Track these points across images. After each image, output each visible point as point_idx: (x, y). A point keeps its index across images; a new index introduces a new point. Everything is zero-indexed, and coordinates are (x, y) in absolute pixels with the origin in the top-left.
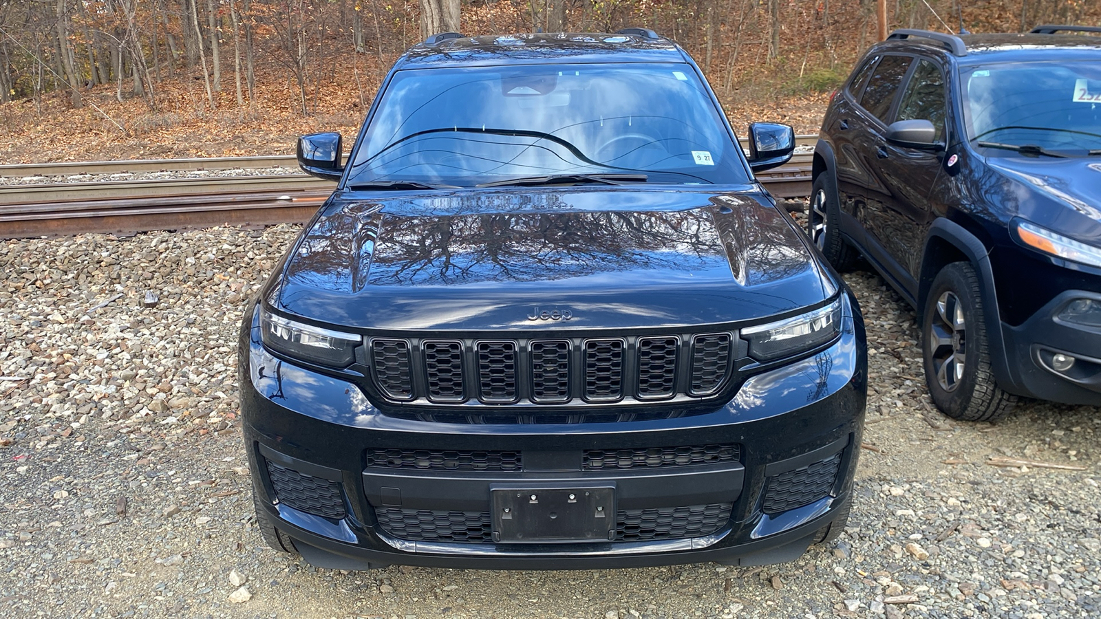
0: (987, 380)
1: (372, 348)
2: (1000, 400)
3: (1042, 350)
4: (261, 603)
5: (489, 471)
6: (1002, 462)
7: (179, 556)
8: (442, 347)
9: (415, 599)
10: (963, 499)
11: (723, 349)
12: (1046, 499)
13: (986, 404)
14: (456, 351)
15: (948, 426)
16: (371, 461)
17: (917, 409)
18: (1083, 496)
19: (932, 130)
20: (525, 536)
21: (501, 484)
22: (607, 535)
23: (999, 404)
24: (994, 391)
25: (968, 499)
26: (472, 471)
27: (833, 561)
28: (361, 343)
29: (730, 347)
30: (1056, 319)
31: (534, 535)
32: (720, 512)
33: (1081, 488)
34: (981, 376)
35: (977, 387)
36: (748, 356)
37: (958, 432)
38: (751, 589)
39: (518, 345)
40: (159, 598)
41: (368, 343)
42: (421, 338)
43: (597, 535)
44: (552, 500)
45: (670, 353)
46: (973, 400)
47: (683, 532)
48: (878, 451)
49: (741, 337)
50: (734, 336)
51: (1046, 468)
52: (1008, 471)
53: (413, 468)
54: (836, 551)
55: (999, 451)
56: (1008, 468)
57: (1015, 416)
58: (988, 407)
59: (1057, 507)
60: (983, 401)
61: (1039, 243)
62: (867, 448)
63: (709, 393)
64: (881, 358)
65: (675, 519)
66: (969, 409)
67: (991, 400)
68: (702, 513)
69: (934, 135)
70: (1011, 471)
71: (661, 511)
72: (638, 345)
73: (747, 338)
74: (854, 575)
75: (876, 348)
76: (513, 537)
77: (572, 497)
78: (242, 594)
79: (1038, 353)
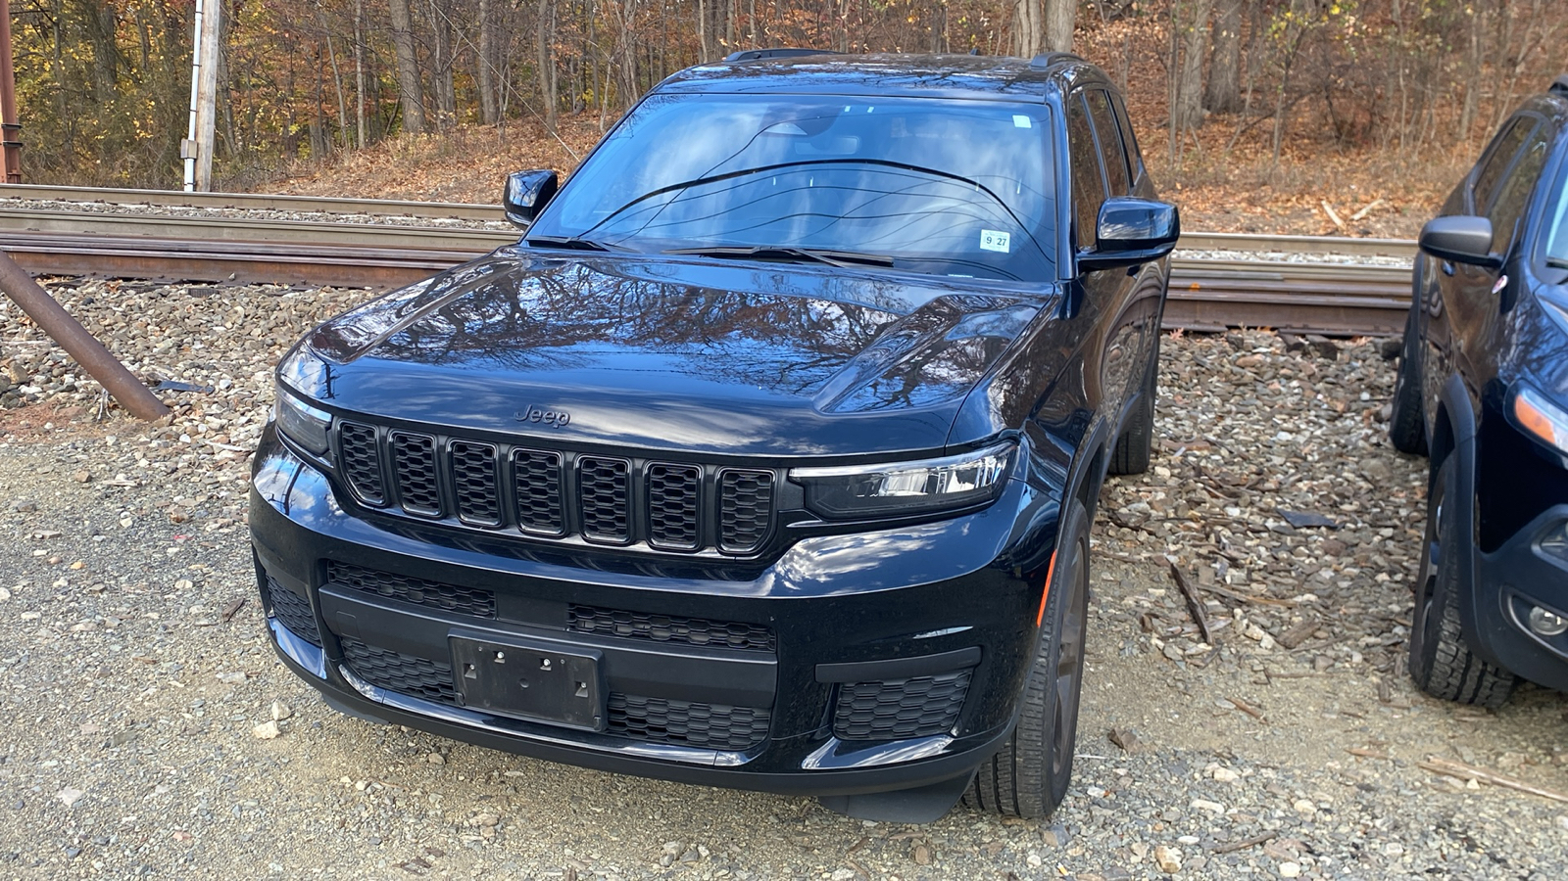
0: (1459, 637)
1: (340, 432)
2: (1483, 673)
3: (1514, 597)
4: (285, 744)
5: (457, 613)
6: (1446, 767)
7: (243, 675)
8: (414, 442)
10: (1324, 806)
11: (763, 492)
12: (1465, 832)
13: (1458, 675)
14: (427, 449)
15: (1406, 703)
16: (333, 576)
17: (1378, 670)
18: (1535, 841)
19: (1487, 234)
20: (491, 704)
21: (465, 630)
22: (591, 723)
23: (1480, 678)
24: (1469, 655)
25: (1334, 809)
26: (436, 608)
27: (1034, 847)
28: (330, 425)
29: (771, 492)
30: (1536, 549)
31: (503, 706)
32: (755, 722)
33: (1544, 829)
34: (1448, 628)
35: (1441, 645)
36: (805, 507)
37: (1414, 713)
38: (885, 856)
39: (499, 450)
40: (187, 716)
41: (337, 425)
42: (390, 427)
43: (579, 721)
44: (524, 662)
45: (689, 488)
46: (1436, 664)
47: (705, 739)
48: (1257, 717)
49: (789, 479)
50: (779, 477)
51: (1516, 789)
52: (1443, 782)
53: (375, 594)
54: (1046, 834)
55: (1456, 751)
56: (1445, 778)
57: (1540, 708)
58: (1463, 681)
59: (1472, 846)
60: (1453, 670)
62: (1243, 709)
63: (745, 551)
64: (1389, 588)
65: (692, 719)
66: (1433, 678)
67: (1467, 670)
68: (727, 717)
69: (1489, 241)
70: (1447, 783)
71: (672, 704)
72: (646, 471)
73: (804, 483)
74: (1051, 871)
75: (1391, 573)
76: (479, 704)
77: (547, 662)
78: (269, 730)
79: (1510, 601)
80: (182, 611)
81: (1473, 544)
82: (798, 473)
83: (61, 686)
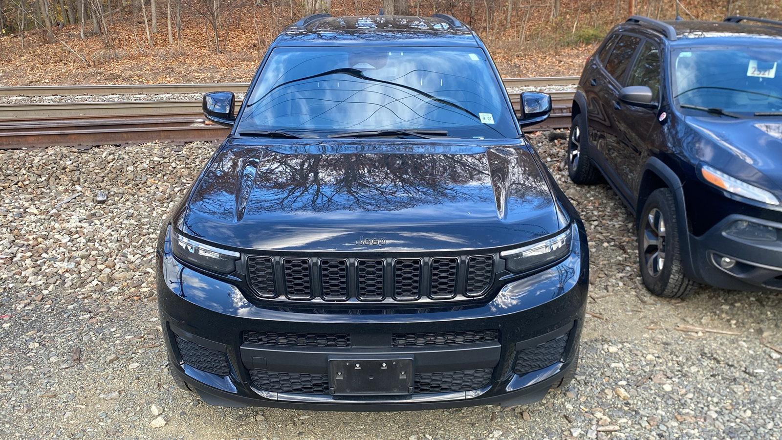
0: (678, 272)
1: (247, 261)
2: (687, 285)
3: (714, 254)
4: (173, 428)
5: (327, 347)
6: (686, 328)
7: (117, 393)
8: (296, 262)
9: (280, 426)
10: (657, 355)
11: (488, 265)
12: (712, 356)
13: (677, 287)
14: (305, 265)
15: (652, 301)
16: (246, 339)
17: (632, 288)
18: (736, 354)
19: (650, 94)
20: (352, 391)
21: (335, 356)
22: (408, 390)
23: (686, 288)
24: (683, 279)
25: (660, 356)
26: (315, 347)
27: (565, 400)
28: (240, 258)
29: (493, 264)
30: (724, 234)
31: (358, 390)
32: (484, 375)
33: (736, 348)
34: (675, 268)
35: (672, 276)
36: (505, 269)
37: (658, 306)
38: (508, 420)
39: (349, 261)
40: (102, 424)
41: (244, 258)
42: (281, 256)
43: (401, 390)
44: (371, 367)
45: (453, 268)
46: (669, 284)
47: (460, 387)
48: (603, 319)
49: (501, 257)
50: (496, 257)
51: (715, 333)
52: (689, 335)
53: (275, 344)
54: (568, 393)
55: (684, 320)
56: (689, 333)
57: (698, 294)
58: (679, 289)
59: (718, 362)
60: (676, 286)
61: (716, 180)
62: (596, 317)
63: (478, 295)
64: (611, 249)
65: (454, 379)
66: (666, 290)
67: (681, 285)
68: (472, 375)
69: (651, 98)
70: (691, 335)
71: (445, 374)
72: (430, 262)
73: (505, 258)
74: (579, 410)
75: (608, 242)
76: (344, 391)
77: (384, 365)
78: (160, 422)
79: (712, 256)
80: (46, 362)
81: (688, 233)
82: (503, 254)
83: (7, 422)
